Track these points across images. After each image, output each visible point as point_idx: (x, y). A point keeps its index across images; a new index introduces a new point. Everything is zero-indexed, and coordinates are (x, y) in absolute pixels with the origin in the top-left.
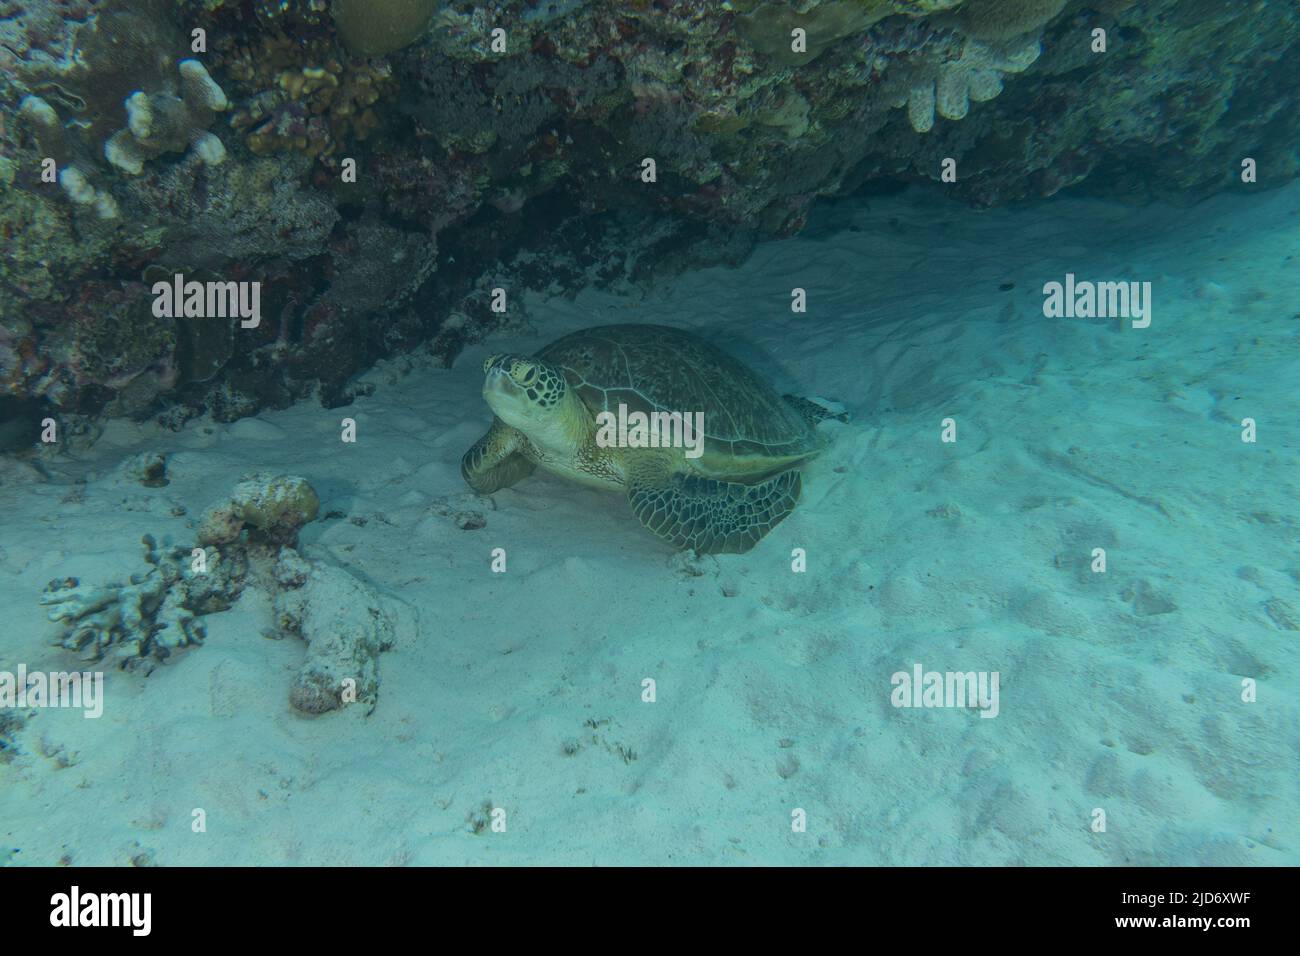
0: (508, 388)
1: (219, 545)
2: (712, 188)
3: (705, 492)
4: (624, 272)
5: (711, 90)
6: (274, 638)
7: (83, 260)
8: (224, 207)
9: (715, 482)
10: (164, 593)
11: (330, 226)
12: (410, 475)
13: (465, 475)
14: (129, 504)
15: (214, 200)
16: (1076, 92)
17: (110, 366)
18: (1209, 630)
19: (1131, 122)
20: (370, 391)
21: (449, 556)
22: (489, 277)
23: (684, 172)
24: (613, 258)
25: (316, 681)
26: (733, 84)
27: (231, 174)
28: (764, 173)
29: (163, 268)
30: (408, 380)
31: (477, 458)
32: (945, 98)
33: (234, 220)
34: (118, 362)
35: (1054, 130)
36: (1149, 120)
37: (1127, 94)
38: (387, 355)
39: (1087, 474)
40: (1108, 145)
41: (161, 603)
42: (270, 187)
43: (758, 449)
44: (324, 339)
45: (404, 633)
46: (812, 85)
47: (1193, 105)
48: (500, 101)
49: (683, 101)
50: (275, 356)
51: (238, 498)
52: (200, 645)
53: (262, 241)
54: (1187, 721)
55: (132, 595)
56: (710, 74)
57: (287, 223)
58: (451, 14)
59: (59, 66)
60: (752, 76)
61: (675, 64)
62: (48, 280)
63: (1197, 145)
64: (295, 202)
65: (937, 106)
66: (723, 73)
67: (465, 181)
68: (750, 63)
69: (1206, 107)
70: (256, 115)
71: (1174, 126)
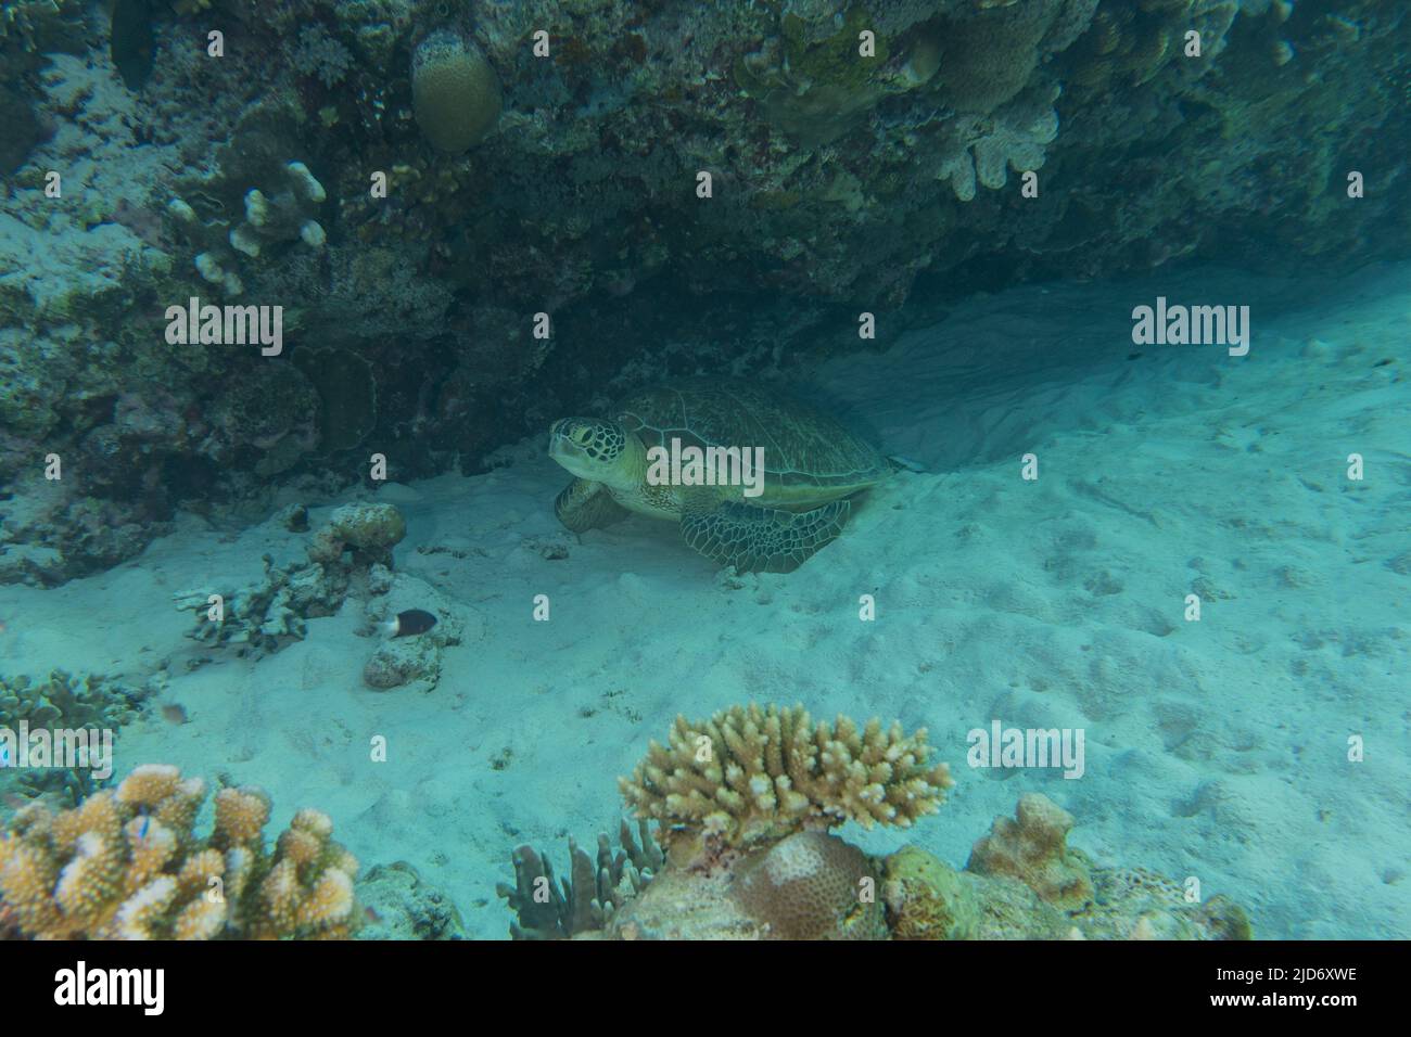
2: (798, 264)
3: (750, 517)
4: (773, 361)
5: (753, 168)
6: (363, 636)
9: (762, 510)
10: (271, 595)
11: (445, 306)
13: (557, 514)
14: (272, 542)
15: (339, 284)
16: (1162, 164)
18: (1138, 605)
19: (1228, 191)
20: (508, 464)
21: (527, 579)
22: (635, 365)
23: (768, 250)
24: (760, 347)
25: (383, 659)
26: (771, 163)
28: (841, 247)
31: (565, 498)
33: (359, 302)
35: (1144, 201)
36: (1246, 189)
37: (1214, 165)
39: (1106, 498)
40: (1209, 214)
41: (270, 603)
42: (389, 273)
43: (808, 479)
46: (858, 162)
48: (582, 191)
49: (737, 181)
51: (335, 519)
52: (303, 639)
54: (1078, 666)
55: (243, 594)
56: (750, 155)
57: (406, 304)
58: (516, 114)
59: (204, 177)
60: (788, 154)
61: (717, 148)
62: (204, 355)
63: (1311, 212)
64: (412, 286)
65: (977, 176)
66: (761, 153)
67: (569, 266)
68: (784, 143)
69: (1307, 174)
70: (361, 208)
71: (1278, 194)
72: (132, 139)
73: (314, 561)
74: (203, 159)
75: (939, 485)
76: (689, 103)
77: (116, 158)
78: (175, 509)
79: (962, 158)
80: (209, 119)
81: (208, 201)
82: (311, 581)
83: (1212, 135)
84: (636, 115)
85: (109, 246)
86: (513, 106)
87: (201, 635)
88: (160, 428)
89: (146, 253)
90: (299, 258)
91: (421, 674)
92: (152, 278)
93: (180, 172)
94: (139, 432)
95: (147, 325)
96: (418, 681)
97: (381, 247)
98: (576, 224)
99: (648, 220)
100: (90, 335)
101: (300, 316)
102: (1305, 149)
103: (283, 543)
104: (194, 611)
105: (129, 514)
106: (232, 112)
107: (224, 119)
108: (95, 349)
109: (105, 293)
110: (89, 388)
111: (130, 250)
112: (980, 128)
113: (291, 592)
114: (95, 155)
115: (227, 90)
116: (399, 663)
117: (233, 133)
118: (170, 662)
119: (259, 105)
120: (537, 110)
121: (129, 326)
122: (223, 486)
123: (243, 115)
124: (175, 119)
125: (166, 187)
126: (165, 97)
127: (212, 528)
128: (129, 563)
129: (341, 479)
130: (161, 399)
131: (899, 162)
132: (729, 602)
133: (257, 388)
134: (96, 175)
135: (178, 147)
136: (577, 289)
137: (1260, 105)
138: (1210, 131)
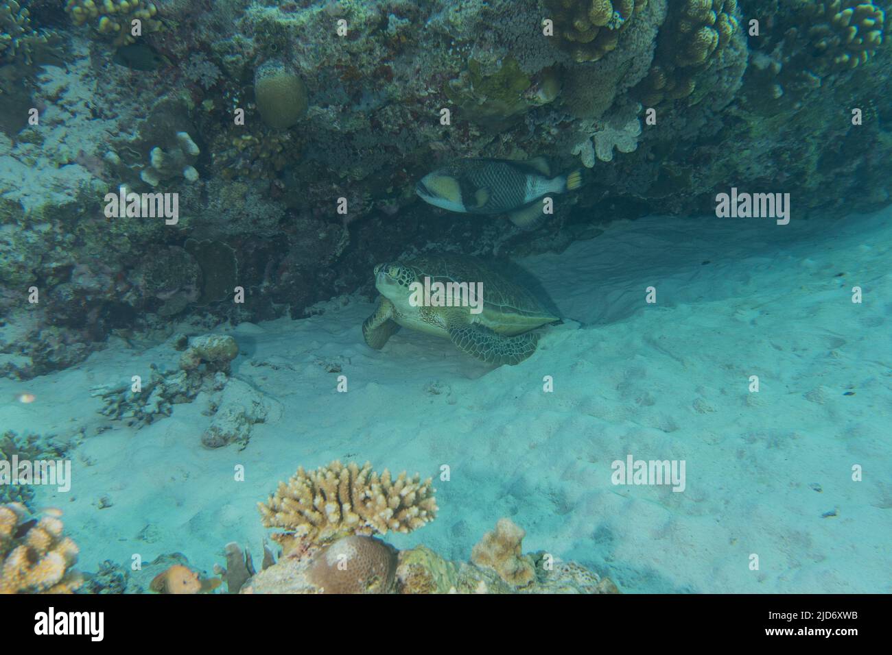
0: (389, 282)
1: (189, 371)
6: (206, 415)
7: (147, 233)
8: (217, 207)
12: (317, 349)
14: (163, 357)
15: (212, 203)
17: (158, 287)
20: (321, 313)
25: (213, 430)
26: (470, 141)
27: (221, 190)
29: (195, 240)
30: (346, 307)
32: (599, 150)
34: (162, 285)
36: (767, 167)
37: (746, 153)
38: (337, 295)
41: (150, 393)
42: (244, 197)
44: (289, 281)
45: (273, 415)
47: (793, 159)
48: (361, 153)
50: (262, 290)
52: (169, 416)
53: (244, 226)
56: (457, 136)
57: (255, 216)
58: (318, 108)
59: (130, 139)
60: (479, 137)
61: (438, 131)
62: (128, 243)
63: (807, 183)
64: (258, 205)
65: (595, 154)
66: (463, 136)
67: (357, 196)
68: (477, 131)
69: (804, 160)
70: (224, 159)
71: (787, 171)
72: (90, 116)
73: (182, 369)
74: (131, 128)
75: (570, 336)
76: (420, 105)
77: (79, 126)
78: (109, 335)
79: (586, 143)
80: (135, 105)
81: (131, 152)
82: (178, 381)
83: (744, 136)
84: (392, 111)
85: (71, 178)
86: (315, 103)
87: (107, 412)
88: (98, 286)
89: (93, 182)
90: (188, 187)
91: (236, 440)
92: (96, 196)
93: (117, 135)
94: (85, 288)
95: (94, 224)
96: (235, 444)
97: (239, 182)
98: (358, 172)
99: (404, 170)
100: (57, 230)
101: (189, 221)
102: (800, 146)
103: (170, 357)
104: (101, 397)
105: (78, 337)
106: (149, 102)
107: (144, 105)
108: (60, 238)
109: (66, 205)
110: (57, 260)
111: (83, 180)
112: (596, 127)
113: (164, 387)
114: (67, 124)
115: (146, 89)
116: (223, 433)
117: (149, 113)
118: (86, 428)
119: (166, 98)
120: (330, 106)
121: (82, 224)
122: (141, 321)
123: (156, 103)
124: (116, 105)
125: (108, 144)
126: (111, 92)
127: (130, 347)
128: (74, 367)
129: (216, 319)
130: (101, 268)
131: (550, 143)
132: (432, 402)
133: (161, 263)
134: (66, 136)
135: (116, 121)
136: (362, 210)
137: (771, 119)
138: (744, 132)
